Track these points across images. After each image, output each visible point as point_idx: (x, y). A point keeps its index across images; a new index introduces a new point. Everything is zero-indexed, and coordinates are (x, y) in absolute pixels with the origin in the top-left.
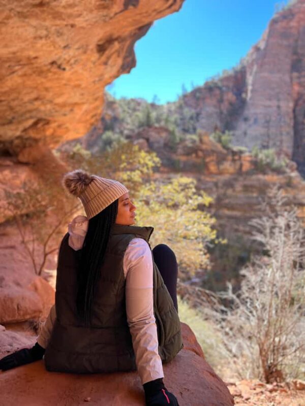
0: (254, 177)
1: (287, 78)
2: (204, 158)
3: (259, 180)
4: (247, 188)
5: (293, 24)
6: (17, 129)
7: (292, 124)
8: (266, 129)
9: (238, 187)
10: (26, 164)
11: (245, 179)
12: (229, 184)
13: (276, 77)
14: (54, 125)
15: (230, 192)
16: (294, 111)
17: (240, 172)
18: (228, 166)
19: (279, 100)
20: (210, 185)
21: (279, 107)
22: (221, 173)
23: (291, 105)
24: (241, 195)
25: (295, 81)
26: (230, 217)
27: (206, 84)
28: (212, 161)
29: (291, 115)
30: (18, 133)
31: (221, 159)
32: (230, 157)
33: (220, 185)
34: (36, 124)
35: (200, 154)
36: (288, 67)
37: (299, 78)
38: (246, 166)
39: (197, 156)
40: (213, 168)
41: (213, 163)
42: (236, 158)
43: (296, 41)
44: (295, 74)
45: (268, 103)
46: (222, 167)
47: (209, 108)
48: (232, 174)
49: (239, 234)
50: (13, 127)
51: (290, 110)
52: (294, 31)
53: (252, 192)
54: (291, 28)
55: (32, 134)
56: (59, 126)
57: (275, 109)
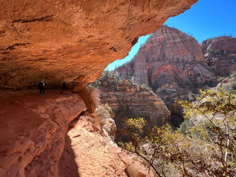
0: (141, 93)
1: (145, 64)
2: (125, 87)
3: (142, 93)
4: (139, 96)
5: (146, 50)
6: (71, 79)
7: (148, 77)
8: (141, 78)
9: (136, 96)
10: (77, 93)
11: (138, 93)
12: (133, 95)
13: (142, 64)
14: (86, 78)
15: (134, 97)
16: (148, 73)
17: (136, 91)
18: (132, 89)
19: (143, 70)
20: (128, 95)
21: (144, 72)
22: (131, 92)
23: (147, 71)
24: (137, 98)
25: (147, 65)
26: (134, 106)
27: (123, 65)
28: (128, 88)
29: (148, 74)
30: (72, 81)
31: (130, 88)
32: (133, 87)
33: (131, 95)
34: (79, 77)
35: (124, 86)
36: (145, 61)
37: (148, 64)
38: (138, 89)
39: (123, 87)
40: (128, 90)
41: (128, 89)
42: (135, 87)
43: (147, 54)
44: (147, 63)
45: (141, 71)
46: (131, 90)
47: (124, 72)
48: (134, 92)
49: (138, 111)
50: (70, 78)
51: (147, 73)
52: (146, 51)
53: (141, 97)
54: (145, 51)
55: (77, 81)
56: (88, 78)
57: (143, 72)
